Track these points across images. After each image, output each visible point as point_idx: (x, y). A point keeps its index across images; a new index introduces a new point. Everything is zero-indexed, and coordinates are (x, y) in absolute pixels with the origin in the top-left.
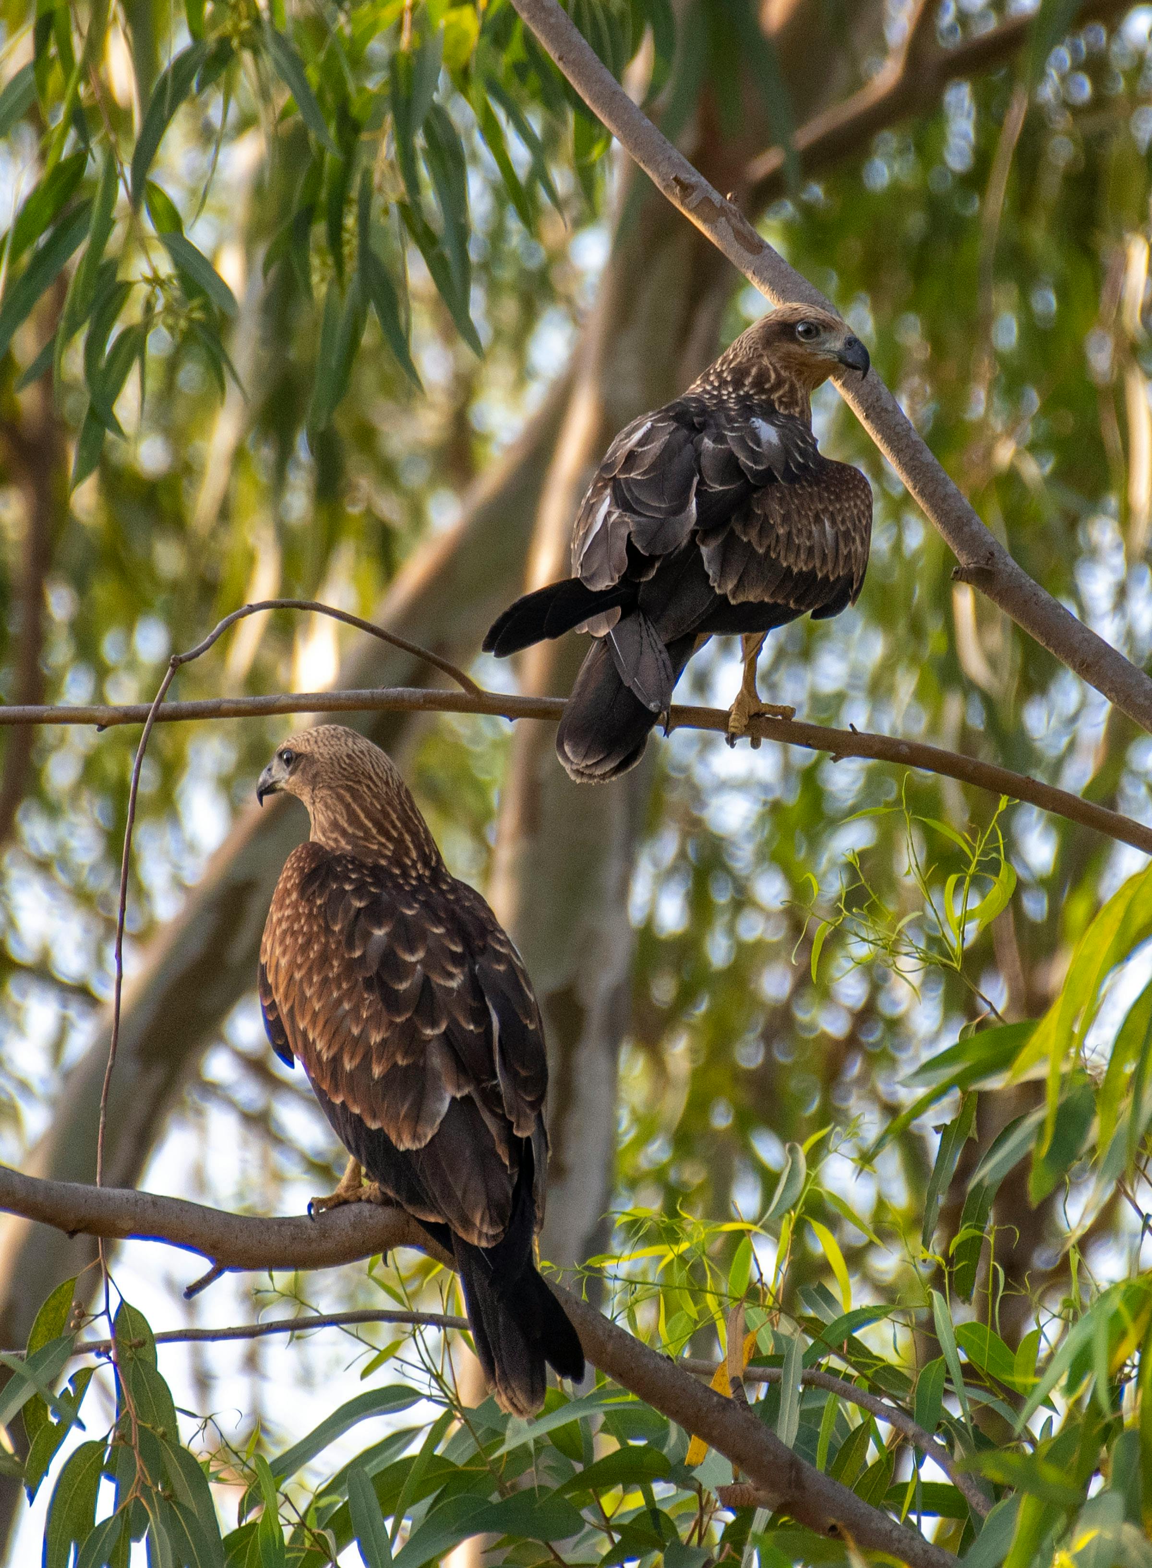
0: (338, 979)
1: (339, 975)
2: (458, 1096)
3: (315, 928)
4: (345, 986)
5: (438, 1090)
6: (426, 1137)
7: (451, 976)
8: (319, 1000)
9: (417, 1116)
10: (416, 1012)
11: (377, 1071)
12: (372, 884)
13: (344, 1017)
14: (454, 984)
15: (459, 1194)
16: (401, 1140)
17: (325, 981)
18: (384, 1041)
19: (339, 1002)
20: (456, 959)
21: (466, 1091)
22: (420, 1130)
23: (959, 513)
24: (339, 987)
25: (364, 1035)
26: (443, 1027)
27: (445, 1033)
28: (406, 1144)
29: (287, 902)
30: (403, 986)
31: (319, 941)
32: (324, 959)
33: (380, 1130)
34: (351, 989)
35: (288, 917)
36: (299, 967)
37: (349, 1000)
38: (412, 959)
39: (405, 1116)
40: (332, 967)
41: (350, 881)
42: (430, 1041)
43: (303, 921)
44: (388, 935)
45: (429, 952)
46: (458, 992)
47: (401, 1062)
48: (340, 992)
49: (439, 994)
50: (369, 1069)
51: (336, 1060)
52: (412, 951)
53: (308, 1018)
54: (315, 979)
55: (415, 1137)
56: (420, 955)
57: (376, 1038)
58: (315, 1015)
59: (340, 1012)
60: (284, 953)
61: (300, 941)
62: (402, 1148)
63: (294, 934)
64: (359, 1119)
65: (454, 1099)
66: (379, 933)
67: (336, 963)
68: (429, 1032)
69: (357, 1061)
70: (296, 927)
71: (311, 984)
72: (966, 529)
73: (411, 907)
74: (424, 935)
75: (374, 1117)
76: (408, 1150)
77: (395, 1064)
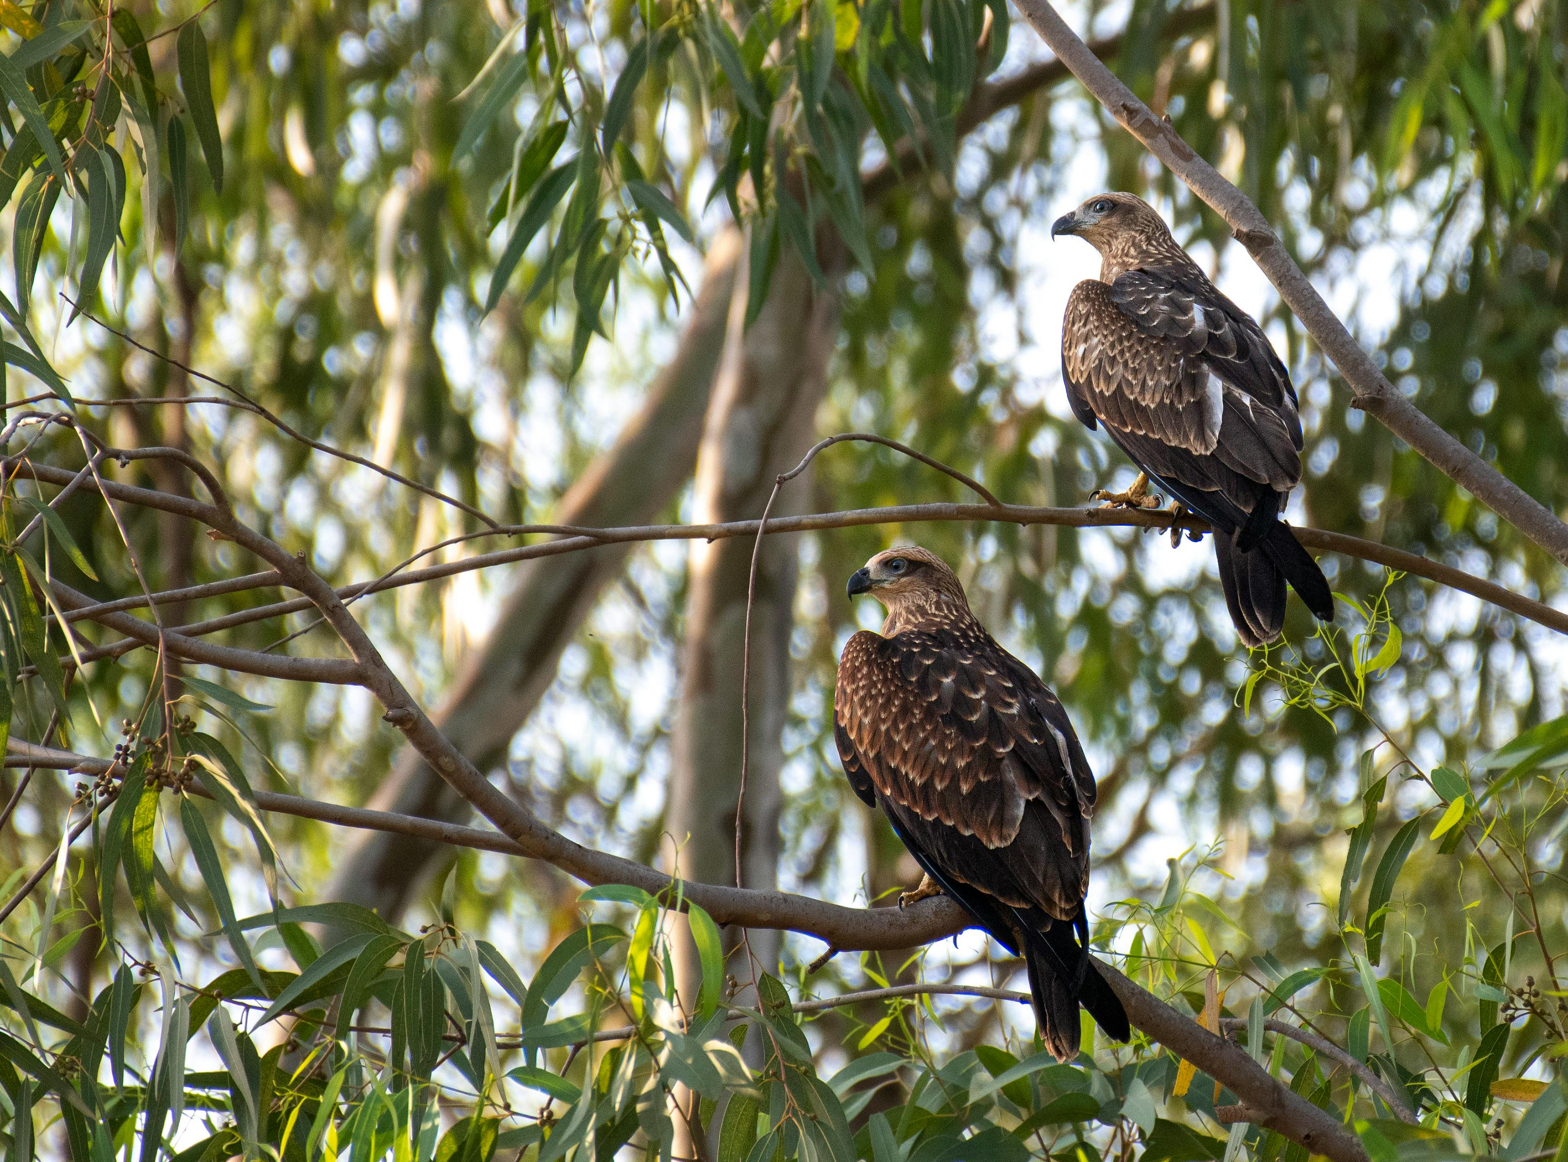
0: (922, 724)
1: (921, 720)
2: (1031, 798)
3: (892, 688)
4: (928, 727)
5: (1014, 797)
6: (1010, 836)
7: (1010, 705)
8: (907, 742)
9: (1001, 822)
10: (989, 738)
11: (965, 788)
12: (932, 646)
13: (930, 752)
14: (1014, 711)
15: (1041, 880)
16: (991, 841)
17: (910, 728)
18: (968, 765)
19: (926, 740)
20: (1011, 693)
21: (1036, 794)
22: (1005, 831)
23: (1356, 356)
24: (924, 730)
25: (951, 763)
26: (1012, 745)
27: (1013, 749)
28: (995, 844)
29: (859, 676)
30: (974, 718)
31: (898, 698)
32: (905, 711)
33: (973, 836)
34: (934, 730)
35: (864, 686)
36: (884, 721)
37: (934, 738)
38: (978, 697)
39: (992, 821)
40: (914, 715)
41: (916, 646)
42: (1003, 758)
43: (879, 686)
44: (953, 681)
45: (988, 689)
46: (1019, 716)
47: (983, 779)
48: (926, 733)
49: (1004, 720)
50: (959, 788)
51: (928, 786)
52: (976, 691)
53: (898, 758)
54: (901, 727)
55: (1002, 838)
56: (983, 692)
57: (961, 763)
58: (905, 754)
59: (927, 748)
60: (865, 714)
61: (880, 701)
62: (992, 847)
63: (872, 697)
64: (954, 829)
65: (1028, 802)
66: (947, 681)
67: (916, 711)
68: (1001, 750)
69: (946, 783)
70: (874, 692)
71: (898, 731)
72: (1361, 368)
73: (966, 659)
74: (982, 679)
75: (967, 826)
76: (997, 848)
77: (980, 781)
